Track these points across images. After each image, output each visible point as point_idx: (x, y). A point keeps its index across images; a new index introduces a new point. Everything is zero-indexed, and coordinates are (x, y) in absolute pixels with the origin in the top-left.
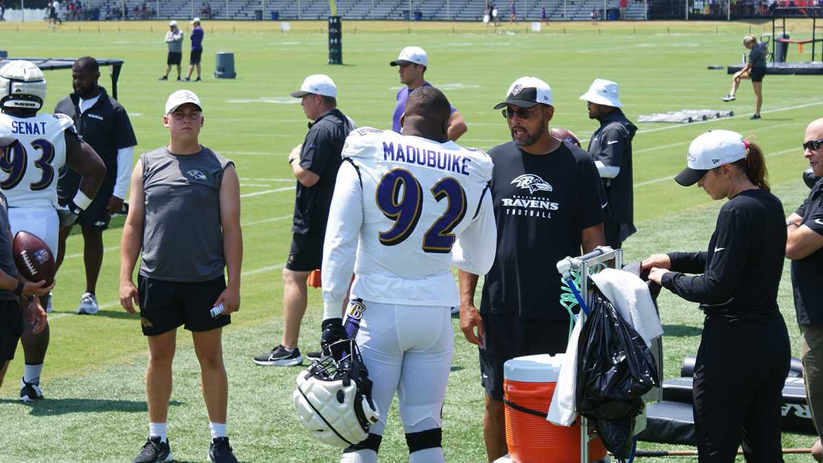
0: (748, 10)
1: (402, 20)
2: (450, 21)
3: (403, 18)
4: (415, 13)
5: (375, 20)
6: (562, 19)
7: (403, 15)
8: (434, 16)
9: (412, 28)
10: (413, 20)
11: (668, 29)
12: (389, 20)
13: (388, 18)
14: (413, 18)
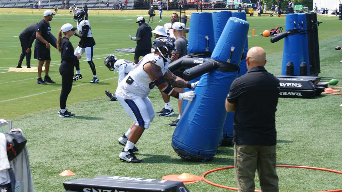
0: (175, 6)
1: (30, 8)
2: (51, 9)
3: (30, 7)
4: (35, 5)
5: (18, 8)
6: (98, 8)
7: (30, 6)
8: (44, 7)
9: (33, 11)
10: (34, 8)
11: (142, 13)
12: (24, 8)
13: (24, 7)
14: (35, 7)
